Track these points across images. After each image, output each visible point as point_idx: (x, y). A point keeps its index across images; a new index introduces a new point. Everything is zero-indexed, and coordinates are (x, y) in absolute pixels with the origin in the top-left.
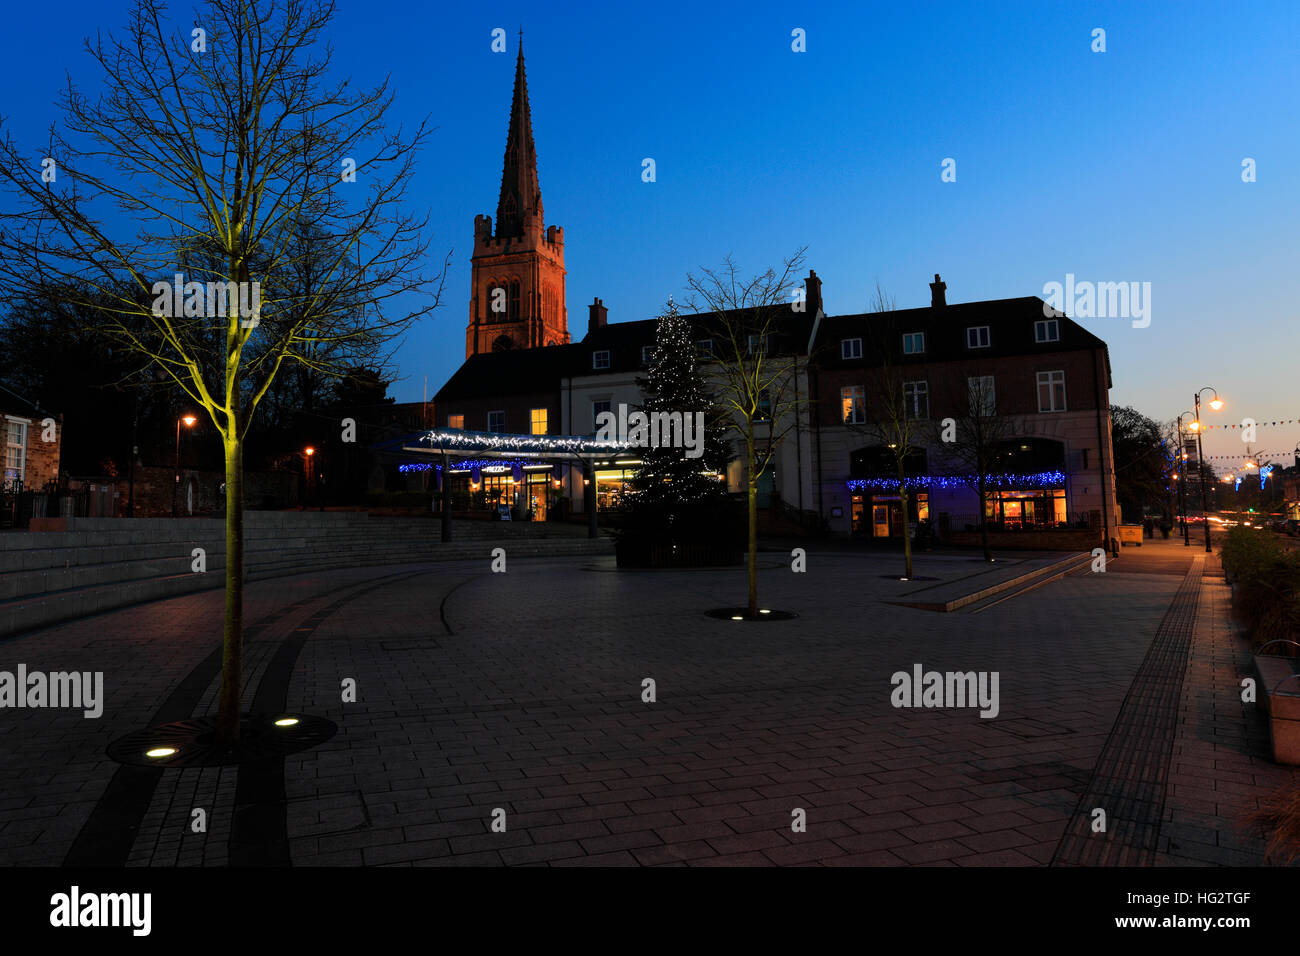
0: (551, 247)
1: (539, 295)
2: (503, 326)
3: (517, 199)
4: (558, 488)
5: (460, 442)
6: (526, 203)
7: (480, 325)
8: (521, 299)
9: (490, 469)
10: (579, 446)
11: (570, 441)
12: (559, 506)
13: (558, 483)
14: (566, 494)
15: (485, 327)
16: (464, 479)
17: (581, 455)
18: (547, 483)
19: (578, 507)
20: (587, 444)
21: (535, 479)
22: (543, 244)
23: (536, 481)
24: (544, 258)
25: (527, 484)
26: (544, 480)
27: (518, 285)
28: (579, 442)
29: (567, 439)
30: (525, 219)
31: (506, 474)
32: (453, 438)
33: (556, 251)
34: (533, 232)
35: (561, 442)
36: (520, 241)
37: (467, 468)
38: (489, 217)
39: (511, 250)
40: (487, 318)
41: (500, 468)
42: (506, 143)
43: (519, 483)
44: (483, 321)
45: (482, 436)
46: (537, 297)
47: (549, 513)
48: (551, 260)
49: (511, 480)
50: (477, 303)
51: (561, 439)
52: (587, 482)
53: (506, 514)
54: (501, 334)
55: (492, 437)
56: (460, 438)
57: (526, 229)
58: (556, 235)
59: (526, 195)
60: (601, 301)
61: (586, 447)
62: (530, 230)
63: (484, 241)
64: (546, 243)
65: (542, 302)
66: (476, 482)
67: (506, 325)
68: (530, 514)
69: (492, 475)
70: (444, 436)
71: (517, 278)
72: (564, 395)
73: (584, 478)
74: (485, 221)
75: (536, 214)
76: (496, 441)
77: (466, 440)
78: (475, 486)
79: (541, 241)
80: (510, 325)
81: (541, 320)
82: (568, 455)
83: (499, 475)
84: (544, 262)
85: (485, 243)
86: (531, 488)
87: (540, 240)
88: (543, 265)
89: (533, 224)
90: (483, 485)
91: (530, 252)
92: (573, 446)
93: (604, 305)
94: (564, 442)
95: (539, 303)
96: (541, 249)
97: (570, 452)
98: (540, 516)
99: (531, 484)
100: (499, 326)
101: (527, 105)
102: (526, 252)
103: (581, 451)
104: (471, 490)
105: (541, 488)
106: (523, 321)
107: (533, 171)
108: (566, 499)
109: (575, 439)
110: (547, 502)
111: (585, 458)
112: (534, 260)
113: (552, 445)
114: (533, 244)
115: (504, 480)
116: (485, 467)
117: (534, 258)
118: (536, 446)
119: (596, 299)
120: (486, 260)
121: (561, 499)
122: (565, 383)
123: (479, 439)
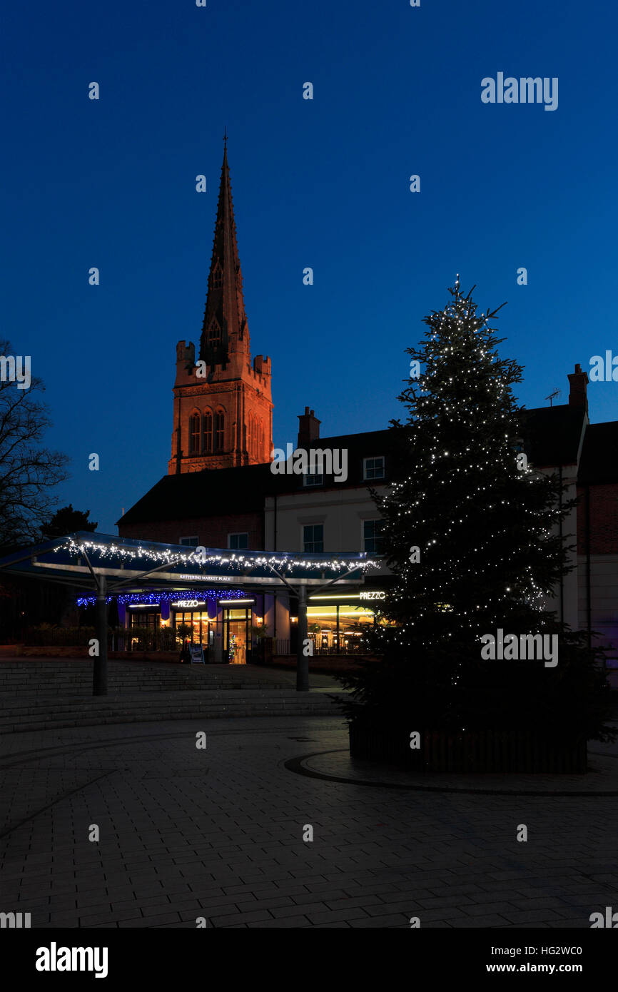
0: (258, 377)
1: (244, 426)
2: (206, 459)
3: (221, 325)
4: (259, 625)
5: (115, 556)
6: (230, 329)
7: (182, 458)
8: (225, 431)
9: (182, 604)
10: (285, 566)
11: (273, 560)
12: (261, 648)
13: (260, 620)
14: (268, 633)
15: (187, 461)
16: (153, 615)
17: (289, 581)
18: (247, 619)
19: (283, 648)
20: (297, 563)
21: (233, 615)
22: (249, 372)
23: (235, 617)
24: (250, 388)
25: (223, 621)
26: (244, 617)
27: (223, 416)
28: (285, 561)
29: (268, 557)
30: (230, 344)
31: (200, 610)
32: (103, 549)
33: (262, 380)
34: (239, 359)
35: (261, 561)
36: (224, 368)
37: (154, 602)
38: (191, 344)
39: (215, 379)
40: (190, 452)
41: (193, 602)
42: (209, 263)
43: (215, 619)
44: (186, 453)
45: (147, 547)
46: (242, 429)
47: (249, 654)
48: (258, 391)
49: (205, 617)
50: (179, 435)
51: (261, 556)
52: (294, 619)
53: (199, 655)
54: (204, 467)
55: (162, 549)
56: (113, 549)
57: (230, 355)
58: (263, 364)
59: (231, 319)
60: (312, 412)
61: (295, 568)
62: (236, 356)
63: (186, 368)
64: (252, 372)
65: (247, 434)
66: (165, 618)
67: (210, 458)
68: (226, 656)
69: (183, 610)
70: (88, 544)
71: (221, 408)
72: (269, 517)
73: (292, 614)
74: (188, 348)
75: (241, 339)
76: (167, 555)
77: (123, 552)
78: (165, 623)
79: (247, 369)
80: (214, 458)
81: (245, 453)
82: (271, 580)
83: (192, 610)
84: (250, 392)
85: (187, 371)
86: (228, 626)
87: (245, 369)
88: (248, 395)
89: (238, 349)
90: (174, 622)
91: (235, 380)
92: (277, 566)
93: (316, 415)
94: (264, 560)
95: (244, 435)
96: (247, 378)
97: (273, 575)
98: (239, 659)
99: (229, 621)
100: (202, 459)
101: (231, 220)
102: (230, 380)
103: (289, 575)
104: (161, 626)
105: (240, 626)
106: (227, 454)
107: (239, 295)
108: (269, 639)
109: (280, 557)
110: (247, 642)
111: (294, 586)
112: (239, 389)
113: (247, 564)
114: (239, 370)
115: (197, 616)
116: (176, 600)
117: (240, 388)
118: (226, 565)
119: (307, 409)
120: (189, 389)
121: (263, 639)
122: (269, 502)
123: (142, 552)
